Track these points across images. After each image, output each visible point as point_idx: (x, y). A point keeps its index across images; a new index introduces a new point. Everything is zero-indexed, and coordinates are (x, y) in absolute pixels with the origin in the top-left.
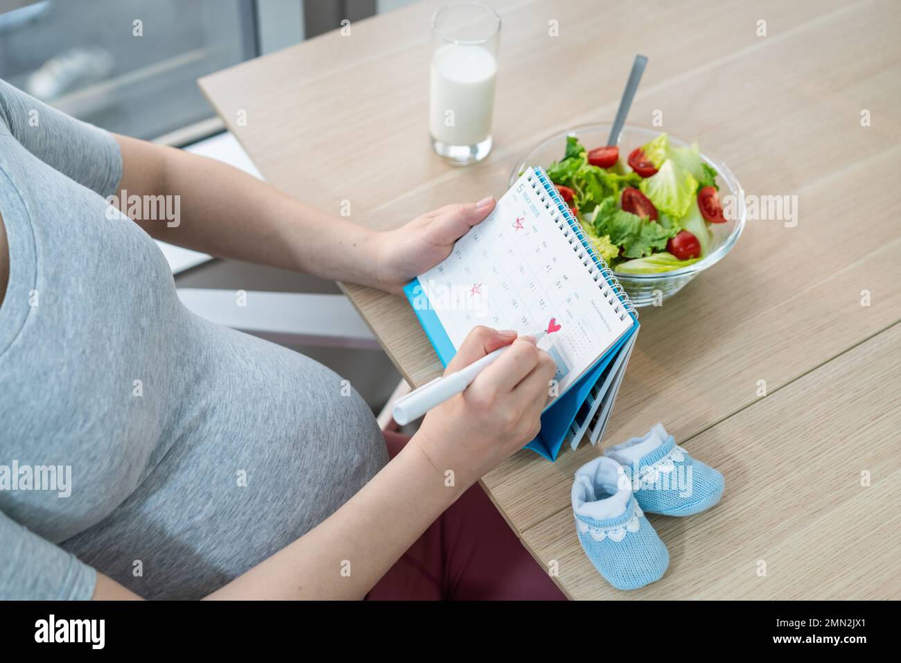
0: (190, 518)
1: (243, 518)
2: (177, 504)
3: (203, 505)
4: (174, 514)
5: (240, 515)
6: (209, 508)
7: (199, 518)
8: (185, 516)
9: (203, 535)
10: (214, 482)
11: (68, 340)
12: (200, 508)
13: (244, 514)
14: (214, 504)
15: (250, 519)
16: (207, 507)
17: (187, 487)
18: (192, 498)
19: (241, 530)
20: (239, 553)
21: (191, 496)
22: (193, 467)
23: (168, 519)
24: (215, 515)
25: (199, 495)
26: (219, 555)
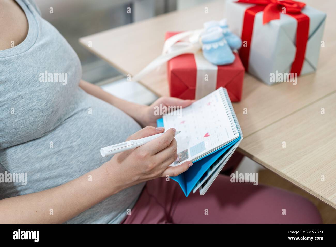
0: (71, 143)
1: (92, 147)
2: (67, 137)
3: (77, 139)
4: (65, 140)
5: (91, 145)
6: (79, 141)
7: (74, 144)
8: (69, 142)
9: (75, 151)
10: (82, 132)
11: (40, 62)
12: (75, 140)
13: (92, 145)
14: (81, 140)
15: (95, 148)
16: (78, 140)
17: (71, 131)
18: (73, 136)
19: (90, 151)
20: (88, 160)
21: (73, 135)
22: (75, 125)
23: (62, 142)
24: (81, 144)
25: (75, 135)
26: (80, 160)
